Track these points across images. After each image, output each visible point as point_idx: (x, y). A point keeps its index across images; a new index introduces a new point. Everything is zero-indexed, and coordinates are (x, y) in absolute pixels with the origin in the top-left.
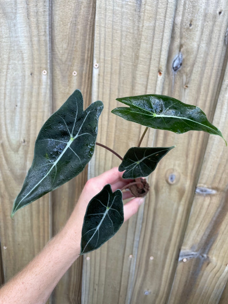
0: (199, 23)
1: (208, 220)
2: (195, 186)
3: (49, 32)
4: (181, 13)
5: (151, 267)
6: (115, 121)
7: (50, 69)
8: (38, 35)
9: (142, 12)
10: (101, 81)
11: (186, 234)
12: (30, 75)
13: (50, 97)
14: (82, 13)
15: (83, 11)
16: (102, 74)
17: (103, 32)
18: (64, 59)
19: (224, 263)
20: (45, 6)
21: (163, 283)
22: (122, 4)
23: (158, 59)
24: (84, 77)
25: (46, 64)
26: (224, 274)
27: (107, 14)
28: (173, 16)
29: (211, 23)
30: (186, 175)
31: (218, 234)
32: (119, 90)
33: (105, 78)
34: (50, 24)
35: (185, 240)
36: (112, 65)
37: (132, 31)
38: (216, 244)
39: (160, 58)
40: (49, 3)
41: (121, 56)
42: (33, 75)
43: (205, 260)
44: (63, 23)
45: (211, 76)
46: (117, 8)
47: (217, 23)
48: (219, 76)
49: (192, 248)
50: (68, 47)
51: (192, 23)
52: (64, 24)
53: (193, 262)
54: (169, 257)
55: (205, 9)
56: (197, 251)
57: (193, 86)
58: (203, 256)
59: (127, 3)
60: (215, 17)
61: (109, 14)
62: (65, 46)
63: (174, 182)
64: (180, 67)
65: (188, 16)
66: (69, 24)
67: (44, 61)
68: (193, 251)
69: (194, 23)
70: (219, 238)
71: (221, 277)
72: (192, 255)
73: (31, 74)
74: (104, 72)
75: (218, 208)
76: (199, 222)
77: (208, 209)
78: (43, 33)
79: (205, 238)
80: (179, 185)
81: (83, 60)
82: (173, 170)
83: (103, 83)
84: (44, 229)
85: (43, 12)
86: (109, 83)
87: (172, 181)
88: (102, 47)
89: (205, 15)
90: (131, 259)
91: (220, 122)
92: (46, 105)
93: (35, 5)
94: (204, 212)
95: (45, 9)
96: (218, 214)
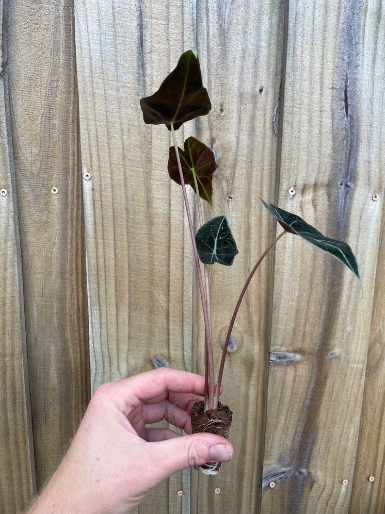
0: (234, 107)
1: (298, 406)
2: (267, 352)
3: (8, 131)
6: (126, 259)
7: (13, 186)
10: (98, 198)
11: (267, 436)
13: (15, 230)
14: (58, 102)
15: (60, 98)
16: (97, 188)
17: (93, 127)
18: (35, 170)
19: (337, 479)
22: (117, 86)
24: (70, 195)
25: (6, 179)
26: (341, 500)
27: (96, 101)
29: (249, 106)
30: (252, 335)
31: (317, 428)
32: (127, 209)
33: (104, 193)
34: (9, 119)
35: (267, 448)
36: (112, 173)
37: (136, 123)
38: (318, 447)
40: (5, 90)
41: (124, 159)
43: (305, 479)
44: (29, 117)
45: (262, 179)
46: (110, 92)
47: (258, 105)
49: (280, 460)
50: (40, 151)
51: (224, 108)
52: (32, 118)
53: (287, 485)
54: (246, 483)
55: (240, 87)
56: (289, 465)
57: (239, 196)
58: (301, 473)
59: (124, 84)
60: (254, 97)
61: (99, 101)
62: (35, 150)
63: (235, 348)
66: (40, 118)
68: (284, 467)
69: (226, 107)
70: (320, 436)
71: (337, 506)
72: (283, 473)
74: (101, 185)
75: (309, 383)
76: (284, 412)
77: (293, 387)
79: (298, 439)
80: (243, 352)
81: (66, 169)
83: (101, 201)
86: (111, 200)
87: (232, 348)
88: (94, 149)
89: (241, 96)
90: (182, 497)
91: (287, 245)
92: (10, 244)
94: (288, 392)
96: (310, 394)
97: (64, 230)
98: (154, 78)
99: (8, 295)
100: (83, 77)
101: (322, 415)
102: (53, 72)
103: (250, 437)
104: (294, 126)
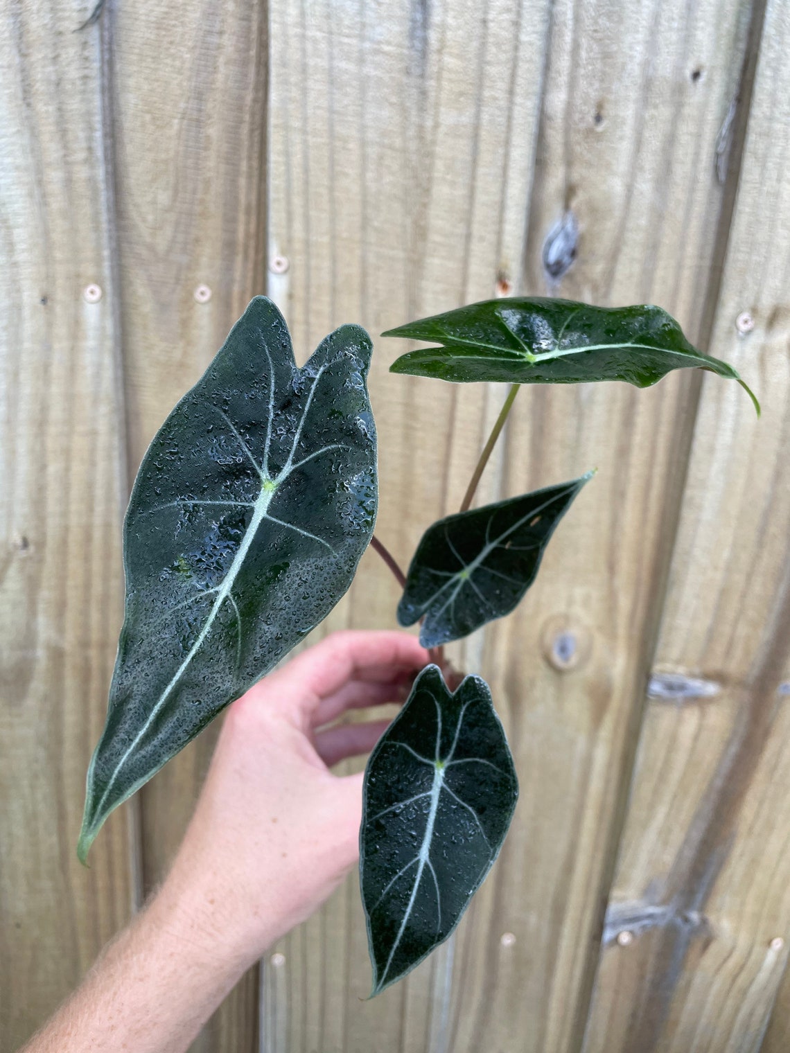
0: (626, 111)
1: (697, 789)
2: (644, 672)
3: (106, 149)
4: (563, 79)
5: (505, 971)
7: (113, 280)
8: (67, 163)
9: (432, 79)
10: (298, 316)
11: (624, 842)
12: (41, 306)
13: (116, 379)
14: (219, 85)
15: (224, 74)
16: (300, 293)
17: (297, 149)
18: (162, 243)
19: (760, 938)
20: (86, 59)
21: (553, 1027)
22: (361, 51)
23: (492, 238)
24: (235, 306)
25: (98, 262)
26: (762, 977)
27: (311, 84)
28: (536, 88)
29: (665, 112)
30: (613, 636)
31: (732, 836)
33: (314, 306)
34: (108, 122)
35: (622, 866)
36: (334, 259)
37: (398, 142)
38: (729, 872)
39: (500, 233)
40: (102, 51)
41: (363, 228)
42: (49, 303)
43: (695, 931)
44: (154, 119)
45: (677, 288)
46: (343, 65)
47: (687, 111)
48: (703, 291)
49: (648, 891)
50: (174, 200)
51: (604, 113)
52: (159, 122)
53: (654, 941)
54: (568, 930)
55: (646, 64)
56: (664, 902)
58: (686, 920)
59: (375, 46)
60: (679, 90)
61: (317, 85)
62: (164, 198)
63: (574, 660)
64: (570, 264)
65: (589, 90)
66: (176, 121)
67: (88, 253)
68: (652, 904)
69: (609, 111)
70: (737, 850)
71: (754, 988)
72: (650, 916)
73: (44, 300)
74: (307, 287)
75: (728, 743)
76: (667, 797)
77: (693, 750)
78: (81, 155)
79: (689, 854)
80: (590, 671)
81: (230, 245)
82: (567, 618)
83: (307, 323)
84: (110, 863)
85: (78, 82)
87: (566, 659)
88: (297, 201)
89: (647, 85)
91: (718, 446)
92: (104, 409)
93: (51, 56)
94: (680, 759)
95: (86, 72)
96: (727, 764)
98: (449, 34)
99: (98, 521)
100: (284, 25)
101: (748, 811)
102: (211, 11)
103: (586, 839)
104: (770, 165)
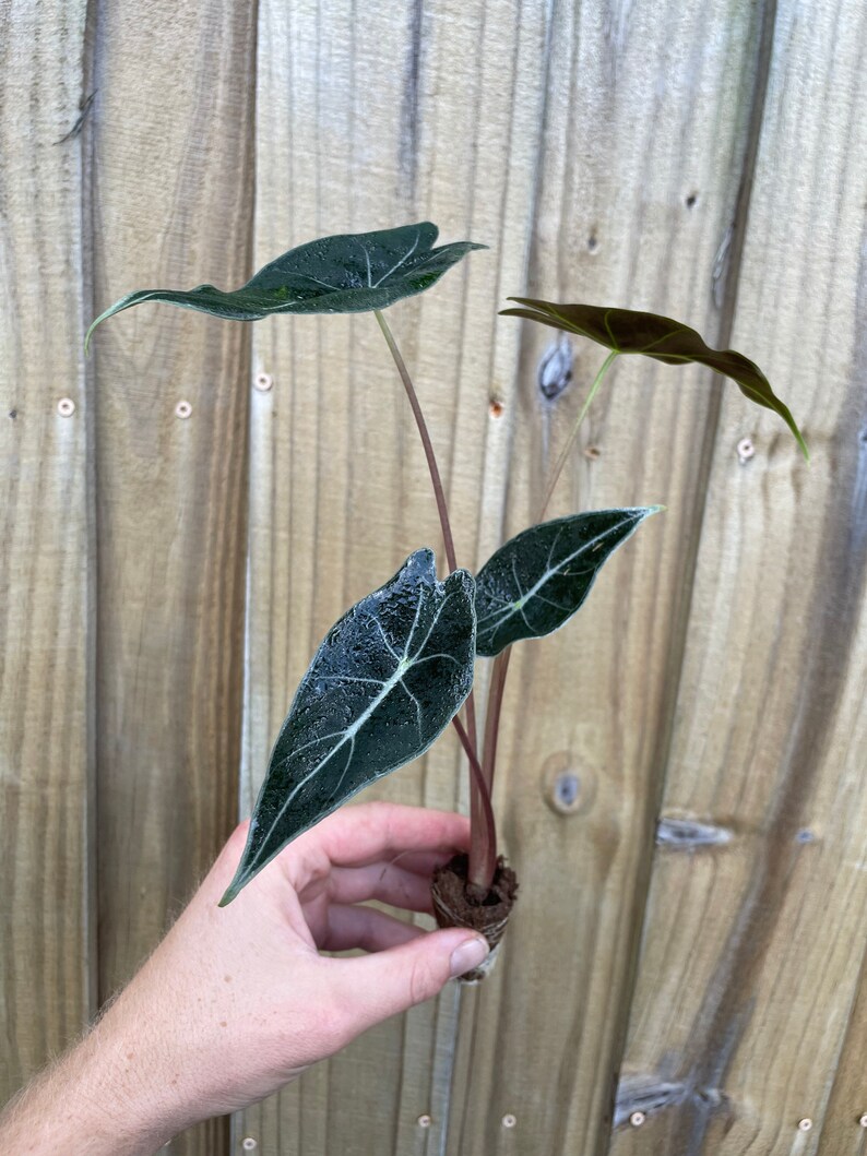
0: (621, 235)
1: (712, 947)
2: (652, 818)
3: (84, 262)
4: (556, 203)
6: (340, 581)
7: (88, 393)
8: (42, 275)
9: (421, 200)
10: (283, 433)
11: (634, 1010)
12: (10, 419)
13: (87, 497)
14: (205, 200)
15: (210, 191)
16: (284, 411)
18: (141, 358)
19: (787, 1118)
20: (67, 172)
22: (349, 172)
23: (485, 359)
24: (218, 422)
25: (73, 376)
27: (297, 202)
28: (528, 211)
29: (660, 237)
30: (619, 778)
31: (754, 1001)
32: (350, 466)
33: (299, 425)
34: (88, 234)
35: (633, 1035)
36: (320, 377)
38: (751, 1042)
39: (492, 355)
40: (83, 165)
41: (351, 346)
42: (18, 417)
43: (714, 1111)
44: (136, 232)
45: (675, 413)
46: (331, 185)
47: (681, 236)
48: (703, 416)
49: (661, 1065)
50: (155, 314)
51: (597, 236)
52: (142, 236)
53: (670, 1122)
54: (575, 1109)
55: (641, 189)
56: (680, 1078)
57: (616, 450)
58: (705, 1098)
59: (365, 168)
60: (674, 215)
61: (304, 204)
63: (576, 804)
64: (565, 385)
65: (582, 214)
66: (159, 236)
67: (63, 367)
68: (668, 1080)
69: (603, 235)
70: (758, 1019)
72: (665, 1094)
73: (13, 414)
74: (293, 405)
75: (745, 898)
76: (680, 958)
77: (707, 903)
78: (59, 268)
79: (706, 1021)
80: (594, 814)
81: (213, 361)
82: (569, 756)
83: (292, 441)
84: (62, 1029)
85: (58, 195)
86: (313, 442)
87: (569, 803)
88: (283, 318)
89: (642, 210)
90: (427, 1130)
91: (722, 575)
92: (73, 528)
93: (30, 168)
94: (693, 915)
95: (67, 185)
96: (744, 921)
97: (199, 503)
98: (439, 157)
99: (62, 646)
100: (271, 144)
101: (769, 972)
102: (198, 127)
103: (594, 1005)
104: (766, 291)
